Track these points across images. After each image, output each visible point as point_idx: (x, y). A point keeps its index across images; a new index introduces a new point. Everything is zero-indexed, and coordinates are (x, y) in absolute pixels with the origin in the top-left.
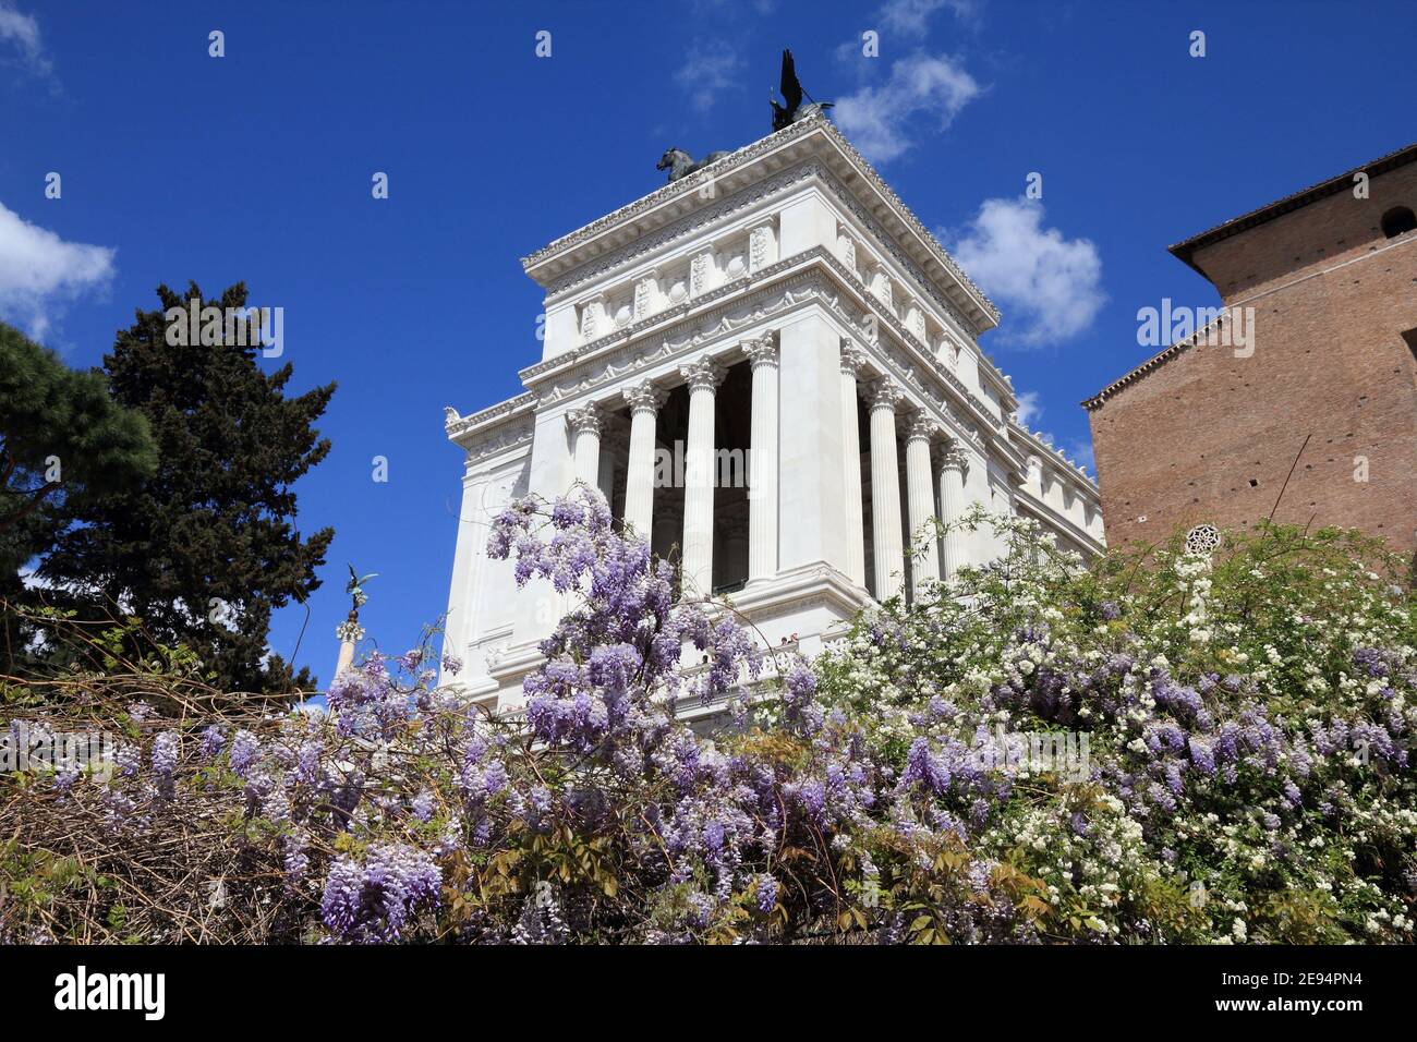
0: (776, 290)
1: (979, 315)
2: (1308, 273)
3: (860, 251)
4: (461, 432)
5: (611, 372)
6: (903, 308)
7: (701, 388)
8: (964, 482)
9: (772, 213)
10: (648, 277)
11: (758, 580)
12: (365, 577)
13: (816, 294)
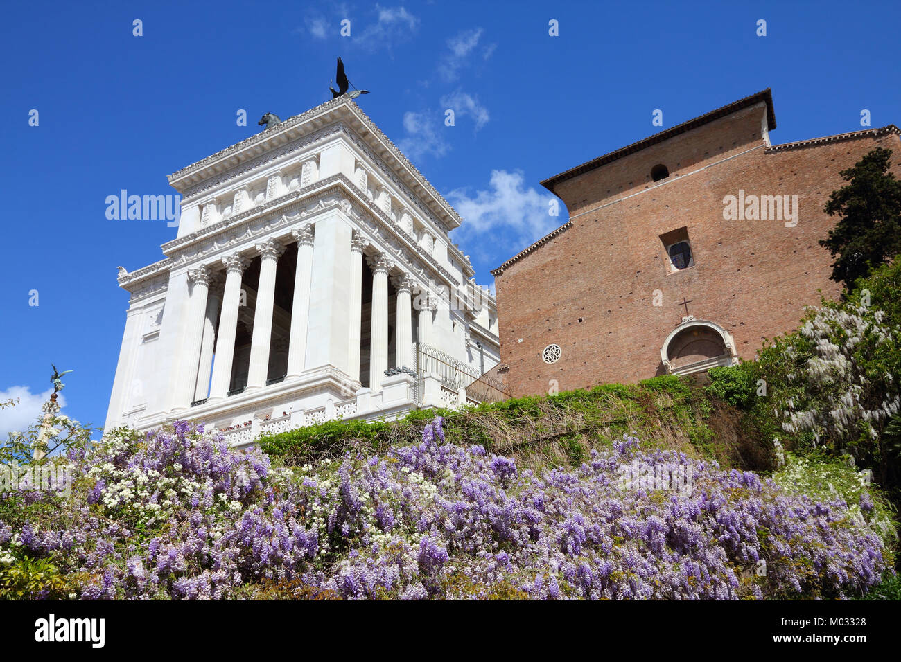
0: (314, 199)
1: (448, 219)
2: (614, 199)
3: (370, 178)
4: (127, 282)
5: (216, 247)
6: (399, 214)
7: (268, 257)
8: (434, 318)
9: (316, 153)
10: (242, 189)
11: (293, 376)
12: (64, 373)
13: (337, 202)
